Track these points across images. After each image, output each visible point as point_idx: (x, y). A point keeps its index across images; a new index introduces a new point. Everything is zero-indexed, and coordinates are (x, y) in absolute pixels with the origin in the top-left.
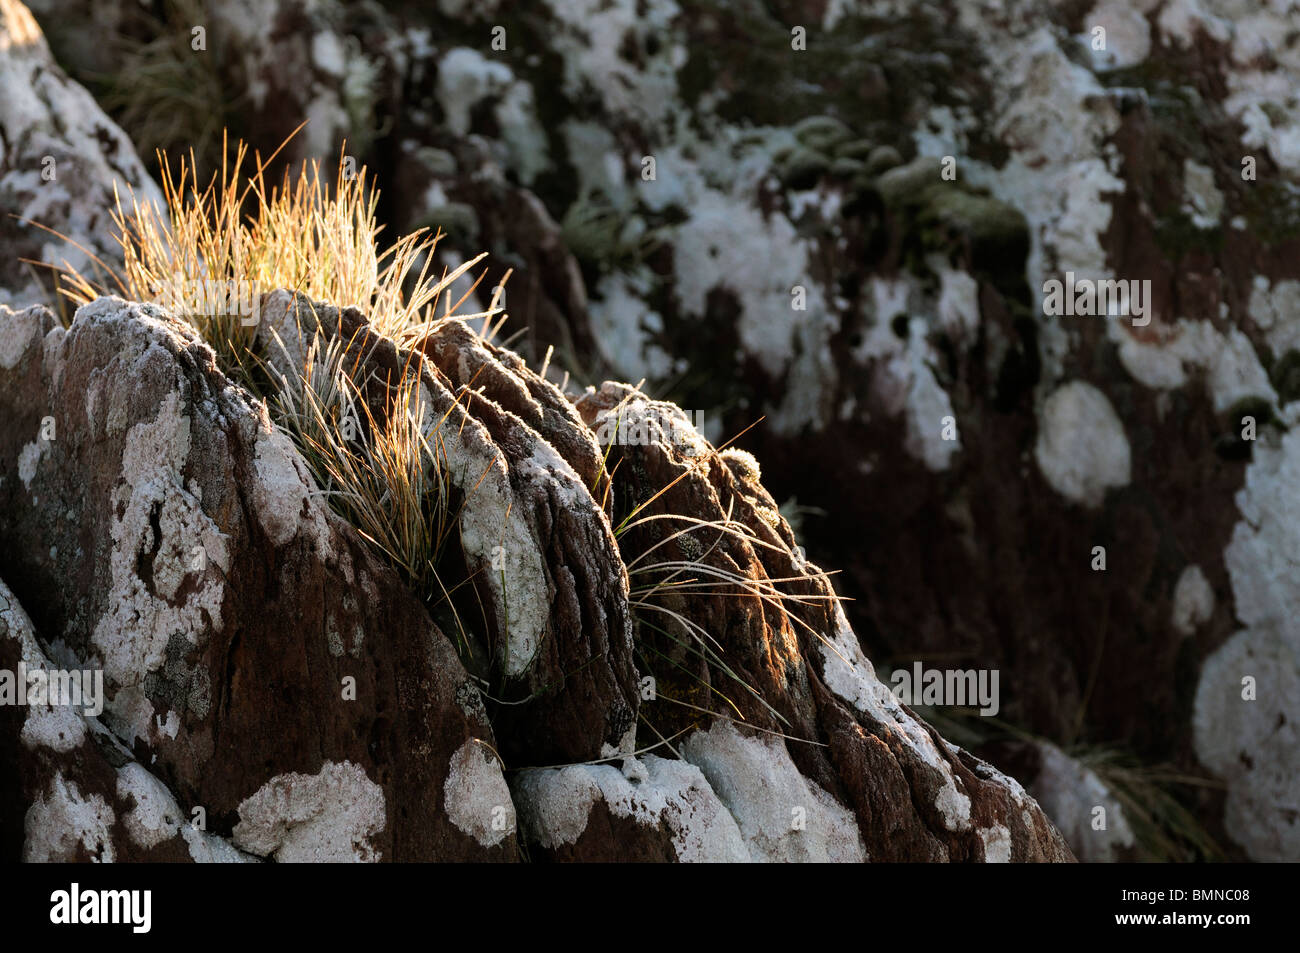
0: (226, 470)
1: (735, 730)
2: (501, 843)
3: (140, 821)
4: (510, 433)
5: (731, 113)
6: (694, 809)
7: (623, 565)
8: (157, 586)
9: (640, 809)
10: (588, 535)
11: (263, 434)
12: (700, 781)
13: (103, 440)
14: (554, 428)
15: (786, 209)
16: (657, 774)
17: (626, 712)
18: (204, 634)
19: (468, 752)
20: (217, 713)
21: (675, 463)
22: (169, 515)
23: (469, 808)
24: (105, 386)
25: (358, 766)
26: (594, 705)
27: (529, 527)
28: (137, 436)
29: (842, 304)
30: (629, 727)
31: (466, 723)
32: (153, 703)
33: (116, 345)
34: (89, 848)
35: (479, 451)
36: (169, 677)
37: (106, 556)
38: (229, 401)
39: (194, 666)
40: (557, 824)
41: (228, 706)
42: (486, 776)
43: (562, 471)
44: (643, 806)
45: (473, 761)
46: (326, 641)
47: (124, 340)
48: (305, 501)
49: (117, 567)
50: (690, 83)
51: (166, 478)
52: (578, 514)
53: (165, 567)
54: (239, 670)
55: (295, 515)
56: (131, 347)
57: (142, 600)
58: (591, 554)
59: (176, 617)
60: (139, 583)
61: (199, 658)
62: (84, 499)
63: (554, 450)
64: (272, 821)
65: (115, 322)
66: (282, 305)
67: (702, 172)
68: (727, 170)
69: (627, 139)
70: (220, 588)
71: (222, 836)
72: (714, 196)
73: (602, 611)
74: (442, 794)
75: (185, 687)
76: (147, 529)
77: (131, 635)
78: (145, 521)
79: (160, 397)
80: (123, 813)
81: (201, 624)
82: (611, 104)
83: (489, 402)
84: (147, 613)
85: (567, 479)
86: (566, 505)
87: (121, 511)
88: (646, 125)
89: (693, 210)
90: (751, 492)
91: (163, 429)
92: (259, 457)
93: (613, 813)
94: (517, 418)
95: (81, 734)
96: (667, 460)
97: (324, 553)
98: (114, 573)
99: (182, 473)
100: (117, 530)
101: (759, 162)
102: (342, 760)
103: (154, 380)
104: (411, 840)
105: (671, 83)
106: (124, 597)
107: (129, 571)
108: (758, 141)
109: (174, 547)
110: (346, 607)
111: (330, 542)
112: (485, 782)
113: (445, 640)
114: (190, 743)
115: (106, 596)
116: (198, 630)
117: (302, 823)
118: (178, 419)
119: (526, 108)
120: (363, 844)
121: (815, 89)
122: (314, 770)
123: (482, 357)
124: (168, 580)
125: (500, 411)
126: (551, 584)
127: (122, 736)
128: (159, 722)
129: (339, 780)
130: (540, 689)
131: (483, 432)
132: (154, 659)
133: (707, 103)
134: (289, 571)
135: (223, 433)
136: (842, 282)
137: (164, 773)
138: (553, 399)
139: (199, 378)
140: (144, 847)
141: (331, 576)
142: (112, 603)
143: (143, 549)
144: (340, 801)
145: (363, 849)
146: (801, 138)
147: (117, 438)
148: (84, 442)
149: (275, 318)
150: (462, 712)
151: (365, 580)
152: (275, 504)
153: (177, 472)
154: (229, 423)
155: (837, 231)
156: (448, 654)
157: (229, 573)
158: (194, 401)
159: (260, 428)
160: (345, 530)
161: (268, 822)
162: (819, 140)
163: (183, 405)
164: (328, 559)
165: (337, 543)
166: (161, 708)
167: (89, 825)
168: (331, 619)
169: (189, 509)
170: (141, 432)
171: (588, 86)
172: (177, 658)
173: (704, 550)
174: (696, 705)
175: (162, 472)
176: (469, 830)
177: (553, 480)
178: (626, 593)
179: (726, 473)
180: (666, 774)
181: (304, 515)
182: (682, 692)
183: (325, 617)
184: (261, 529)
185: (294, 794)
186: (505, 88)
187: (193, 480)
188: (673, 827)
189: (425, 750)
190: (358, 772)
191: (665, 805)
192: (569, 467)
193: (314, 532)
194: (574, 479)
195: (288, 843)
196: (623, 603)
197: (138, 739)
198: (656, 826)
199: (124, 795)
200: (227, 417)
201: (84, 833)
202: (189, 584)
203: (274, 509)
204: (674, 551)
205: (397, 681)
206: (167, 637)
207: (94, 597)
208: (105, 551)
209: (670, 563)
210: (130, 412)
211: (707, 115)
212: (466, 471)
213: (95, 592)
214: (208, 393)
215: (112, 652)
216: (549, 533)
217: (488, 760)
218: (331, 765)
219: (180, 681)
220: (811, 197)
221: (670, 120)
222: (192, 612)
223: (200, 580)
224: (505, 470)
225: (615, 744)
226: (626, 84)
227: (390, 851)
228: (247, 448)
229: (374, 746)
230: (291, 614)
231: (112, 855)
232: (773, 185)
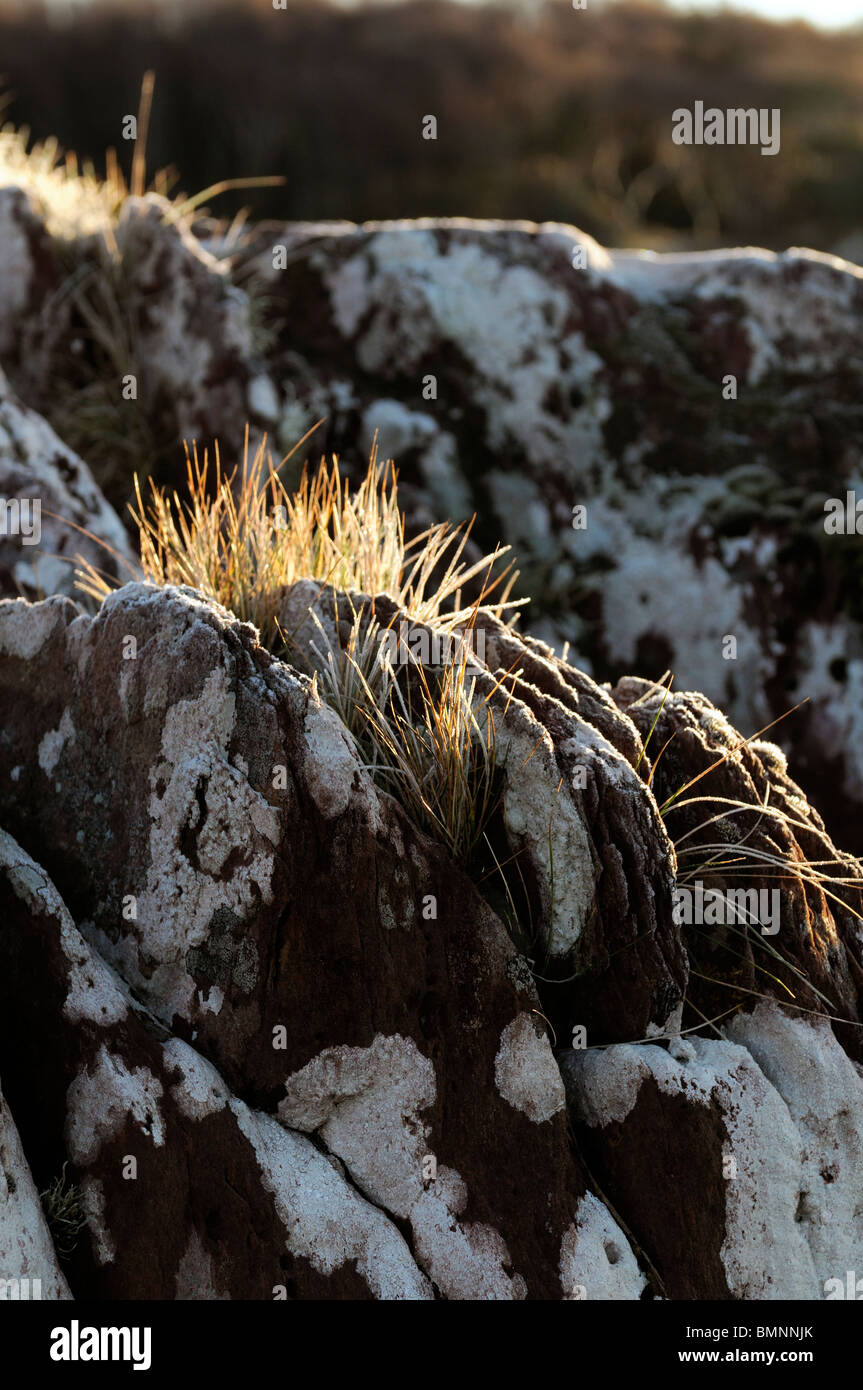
0: (275, 743)
1: (780, 1011)
2: (551, 1119)
3: (188, 1094)
4: (551, 715)
5: (657, 463)
6: (744, 1088)
7: (671, 843)
8: (201, 861)
9: (690, 1087)
10: (635, 813)
11: (313, 708)
12: (749, 1061)
13: (138, 720)
14: (590, 713)
15: (719, 555)
16: (705, 1053)
17: (674, 990)
18: (253, 907)
19: (519, 1027)
20: (264, 986)
21: (708, 749)
22: (215, 789)
23: (520, 1084)
24: (140, 668)
25: (409, 1039)
26: (640, 985)
27: (576, 805)
28: (179, 714)
29: (778, 648)
30: (676, 1006)
31: (516, 997)
32: (195, 978)
33: (152, 628)
34: (139, 1119)
35: (524, 730)
36: (213, 952)
37: (144, 835)
38: (277, 676)
39: (241, 940)
40: (605, 1102)
41: (275, 980)
42: (537, 1051)
43: (607, 751)
44: (693, 1084)
45: (524, 1036)
46: (378, 914)
47: (161, 622)
48: (356, 774)
49: (157, 844)
50: (616, 435)
51: (212, 753)
52: (625, 791)
53: (210, 842)
54: (288, 943)
55: (346, 787)
56: (171, 628)
57: (186, 875)
58: (639, 833)
59: (221, 891)
60: (182, 858)
61: (246, 931)
62: (113, 782)
63: (596, 730)
64: (321, 1095)
65: (150, 605)
66: (308, 595)
67: (629, 521)
68: (656, 518)
69: (552, 490)
70: (271, 859)
71: (266, 1112)
72: (643, 545)
73: (650, 889)
74: (493, 1069)
75: (231, 961)
76: (192, 803)
77: (173, 911)
78: (190, 795)
79: (204, 674)
80: (170, 1085)
81: (249, 897)
82: (535, 456)
83: (527, 685)
84: (190, 888)
85: (612, 759)
86: (613, 783)
87: (161, 789)
88: (571, 476)
89: (621, 559)
90: (779, 782)
91: (207, 705)
92: (309, 731)
93: (663, 1091)
94: (556, 701)
95: (123, 1008)
96: (702, 746)
97: (375, 826)
98: (153, 850)
99: (226, 748)
100: (156, 807)
101: (690, 510)
102: (393, 1034)
103: (197, 657)
104: (462, 1114)
105: (596, 436)
106: (166, 874)
107: (171, 846)
108: (688, 490)
109: (221, 821)
110: (397, 880)
111: (380, 816)
112: (536, 1057)
113: (494, 916)
114: (235, 1018)
115: (143, 874)
116: (246, 903)
117: (351, 1097)
118: (224, 695)
119: (450, 459)
120: (413, 1118)
121: (744, 440)
122: (366, 1043)
123: (513, 644)
124: (214, 854)
125: (539, 693)
126: (597, 862)
127: (158, 1015)
128: (201, 998)
129: (390, 1053)
130: (583, 970)
131: (527, 711)
132: (197, 934)
133: (633, 454)
134: (341, 844)
135: (273, 708)
136: (778, 626)
137: (207, 1049)
138: (585, 686)
139: (244, 655)
140: (194, 1119)
141: (382, 848)
142: (151, 881)
143: (187, 825)
144: (391, 1075)
145: (413, 1124)
146: (733, 487)
147: (155, 717)
148: (113, 727)
149: (299, 607)
150: (513, 986)
151: (415, 854)
152: (327, 777)
153: (223, 748)
154: (278, 697)
155: (772, 576)
156: (498, 929)
157: (279, 845)
158: (239, 678)
159: (311, 701)
160: (393, 805)
161: (317, 1095)
162: (751, 488)
163: (228, 681)
164: (379, 832)
165: (387, 817)
166: (203, 984)
167: (137, 1097)
168: (383, 892)
169: (236, 783)
170: (185, 708)
171: (511, 438)
172: (222, 932)
173: (743, 834)
174: (740, 986)
175: (207, 747)
176: (519, 1106)
177: (598, 758)
178: (674, 871)
179: (756, 763)
180: (713, 1053)
181: (355, 787)
182: (725, 974)
183: (377, 891)
184: (312, 802)
185: (345, 1067)
186: (430, 439)
187: (238, 755)
188: (723, 1105)
189: (476, 1024)
190: (409, 1046)
191: (715, 1084)
192: (612, 747)
193: (366, 805)
194: (619, 758)
195: (334, 1118)
196: (671, 881)
197: (176, 1017)
198: (707, 1104)
199: (171, 1068)
200: (276, 692)
201: (133, 1104)
202: (236, 858)
203: (325, 781)
204: (714, 834)
205: (447, 955)
206: (212, 912)
207: (128, 876)
208: (142, 830)
209: (710, 845)
210: (171, 690)
211: (633, 465)
212: (509, 750)
213: (130, 872)
214: (253, 669)
215: (152, 929)
216: (596, 811)
217: (539, 1035)
218: (382, 1038)
219: (225, 956)
220: (746, 544)
221: (596, 472)
222: (239, 885)
223: (247, 853)
224: (551, 748)
225: (660, 1023)
226: (551, 436)
227: (440, 1125)
228: (297, 722)
229: (423, 1021)
230: (342, 886)
231: (161, 1126)
232: (706, 532)
